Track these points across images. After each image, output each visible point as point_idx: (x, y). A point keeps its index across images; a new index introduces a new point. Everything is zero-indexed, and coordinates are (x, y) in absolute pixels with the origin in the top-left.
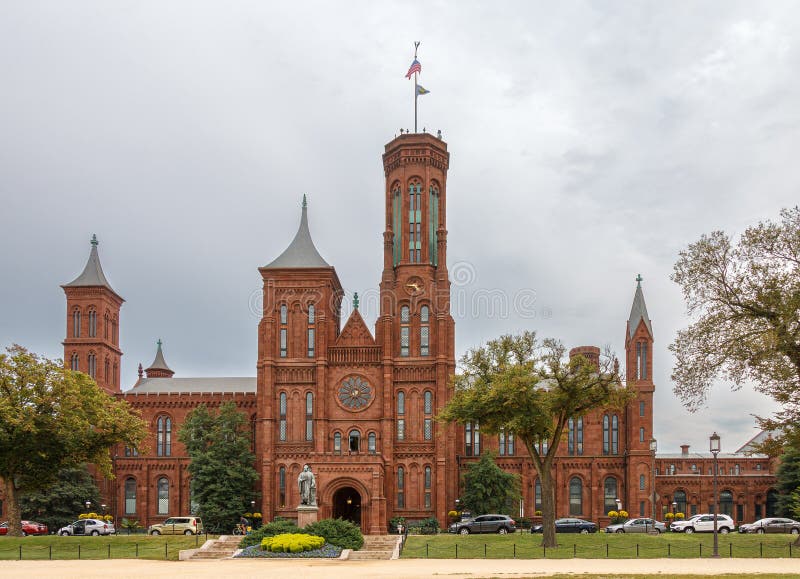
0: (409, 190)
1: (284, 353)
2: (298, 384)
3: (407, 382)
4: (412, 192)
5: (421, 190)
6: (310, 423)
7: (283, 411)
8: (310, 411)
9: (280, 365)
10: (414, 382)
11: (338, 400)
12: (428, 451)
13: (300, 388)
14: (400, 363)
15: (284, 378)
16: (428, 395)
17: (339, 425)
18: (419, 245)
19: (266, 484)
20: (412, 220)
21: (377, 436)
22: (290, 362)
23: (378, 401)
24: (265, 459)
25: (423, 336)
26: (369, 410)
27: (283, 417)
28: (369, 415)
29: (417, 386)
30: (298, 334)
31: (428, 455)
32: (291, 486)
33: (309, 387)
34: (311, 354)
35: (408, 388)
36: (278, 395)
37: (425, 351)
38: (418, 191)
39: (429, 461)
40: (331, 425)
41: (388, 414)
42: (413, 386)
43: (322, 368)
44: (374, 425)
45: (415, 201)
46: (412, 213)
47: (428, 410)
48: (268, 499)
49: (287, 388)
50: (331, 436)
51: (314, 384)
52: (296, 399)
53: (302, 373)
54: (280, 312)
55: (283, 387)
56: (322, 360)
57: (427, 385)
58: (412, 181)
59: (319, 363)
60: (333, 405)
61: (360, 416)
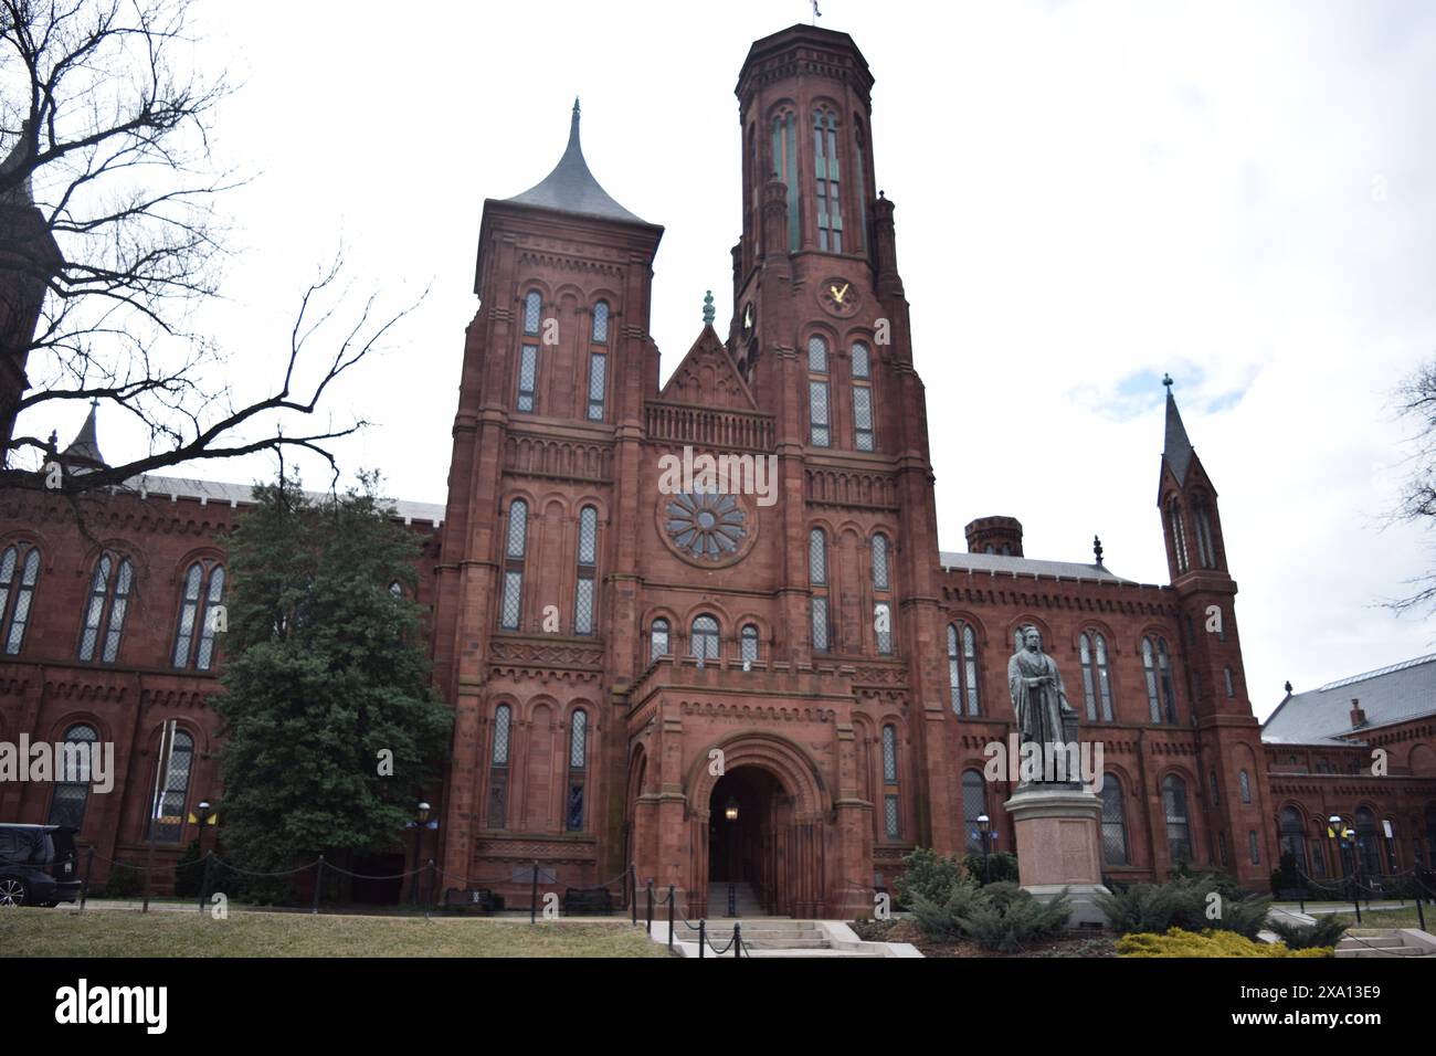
0: (813, 120)
1: (525, 403)
2: (565, 480)
3: (833, 506)
4: (818, 123)
5: (837, 124)
6: (586, 586)
7: (515, 548)
8: (587, 554)
9: (518, 426)
10: (848, 508)
11: (664, 536)
12: (891, 681)
13: (569, 491)
14: (816, 460)
15: (528, 461)
16: (879, 543)
17: (666, 599)
18: (838, 223)
19: (463, 753)
20: (820, 172)
21: (765, 633)
22: (542, 424)
23: (764, 544)
24: (465, 678)
25: (858, 409)
26: (742, 566)
27: (517, 565)
28: (743, 578)
29: (855, 516)
30: (566, 362)
31: (892, 695)
32: (526, 763)
33: (591, 491)
34: (596, 412)
35: (837, 519)
36: (506, 503)
37: (864, 441)
38: (831, 126)
39: (893, 709)
40: (646, 595)
41: (797, 578)
42: (845, 516)
43: (635, 446)
44: (758, 606)
45: (825, 141)
46: (819, 162)
47: (881, 579)
48: (466, 799)
49: (534, 488)
50: (646, 625)
51: (607, 484)
52: (553, 519)
53: (572, 453)
54: (524, 304)
55: (521, 484)
56: (633, 427)
57: (879, 518)
58: (819, 104)
59: (627, 432)
60: (652, 544)
61: (721, 579)
